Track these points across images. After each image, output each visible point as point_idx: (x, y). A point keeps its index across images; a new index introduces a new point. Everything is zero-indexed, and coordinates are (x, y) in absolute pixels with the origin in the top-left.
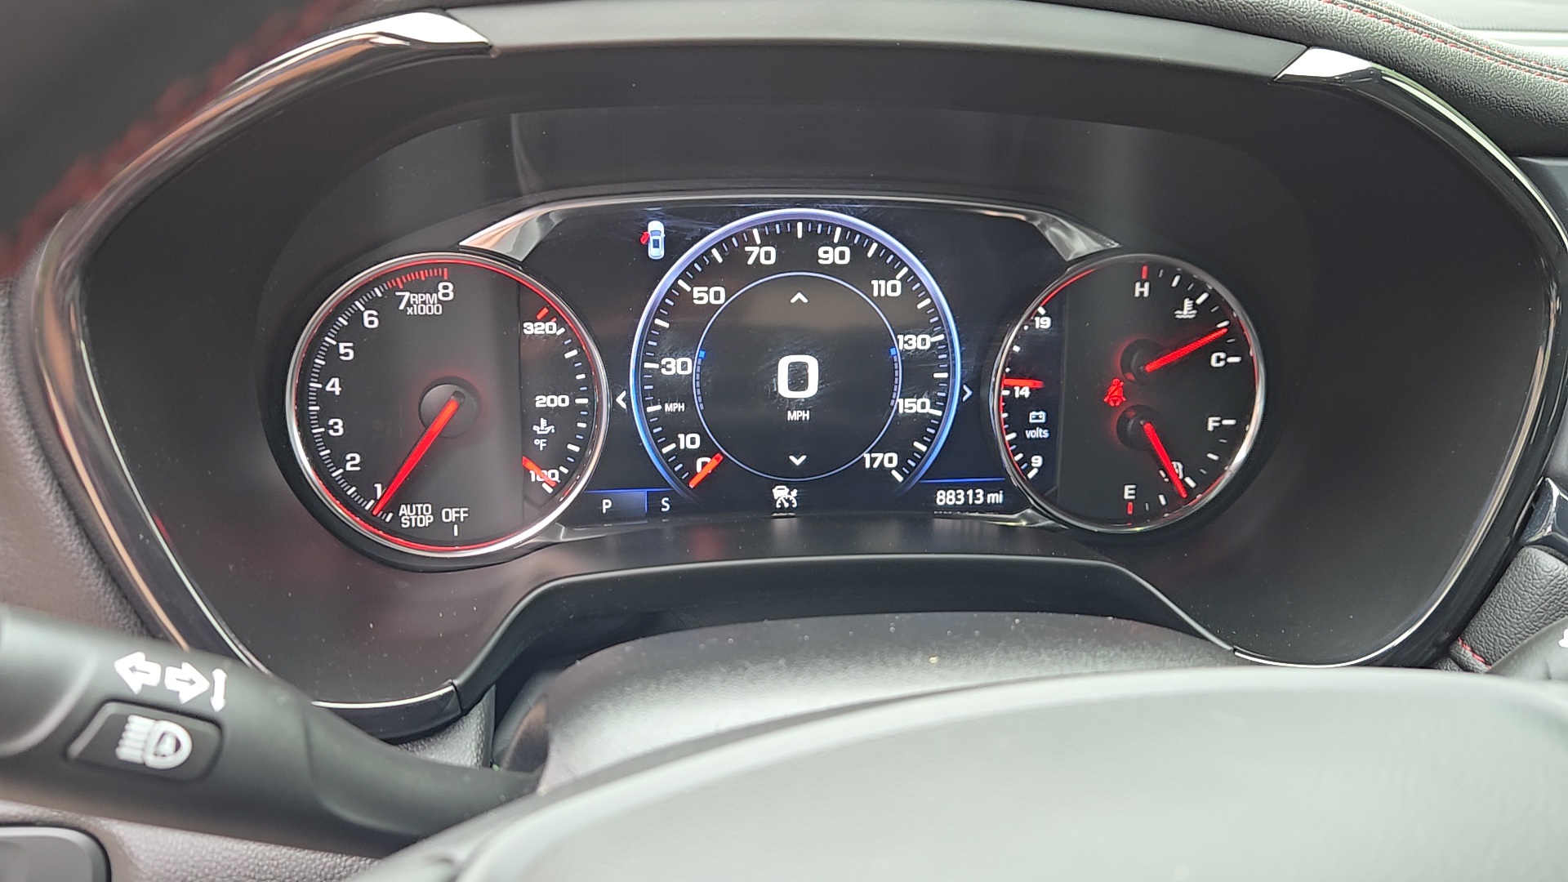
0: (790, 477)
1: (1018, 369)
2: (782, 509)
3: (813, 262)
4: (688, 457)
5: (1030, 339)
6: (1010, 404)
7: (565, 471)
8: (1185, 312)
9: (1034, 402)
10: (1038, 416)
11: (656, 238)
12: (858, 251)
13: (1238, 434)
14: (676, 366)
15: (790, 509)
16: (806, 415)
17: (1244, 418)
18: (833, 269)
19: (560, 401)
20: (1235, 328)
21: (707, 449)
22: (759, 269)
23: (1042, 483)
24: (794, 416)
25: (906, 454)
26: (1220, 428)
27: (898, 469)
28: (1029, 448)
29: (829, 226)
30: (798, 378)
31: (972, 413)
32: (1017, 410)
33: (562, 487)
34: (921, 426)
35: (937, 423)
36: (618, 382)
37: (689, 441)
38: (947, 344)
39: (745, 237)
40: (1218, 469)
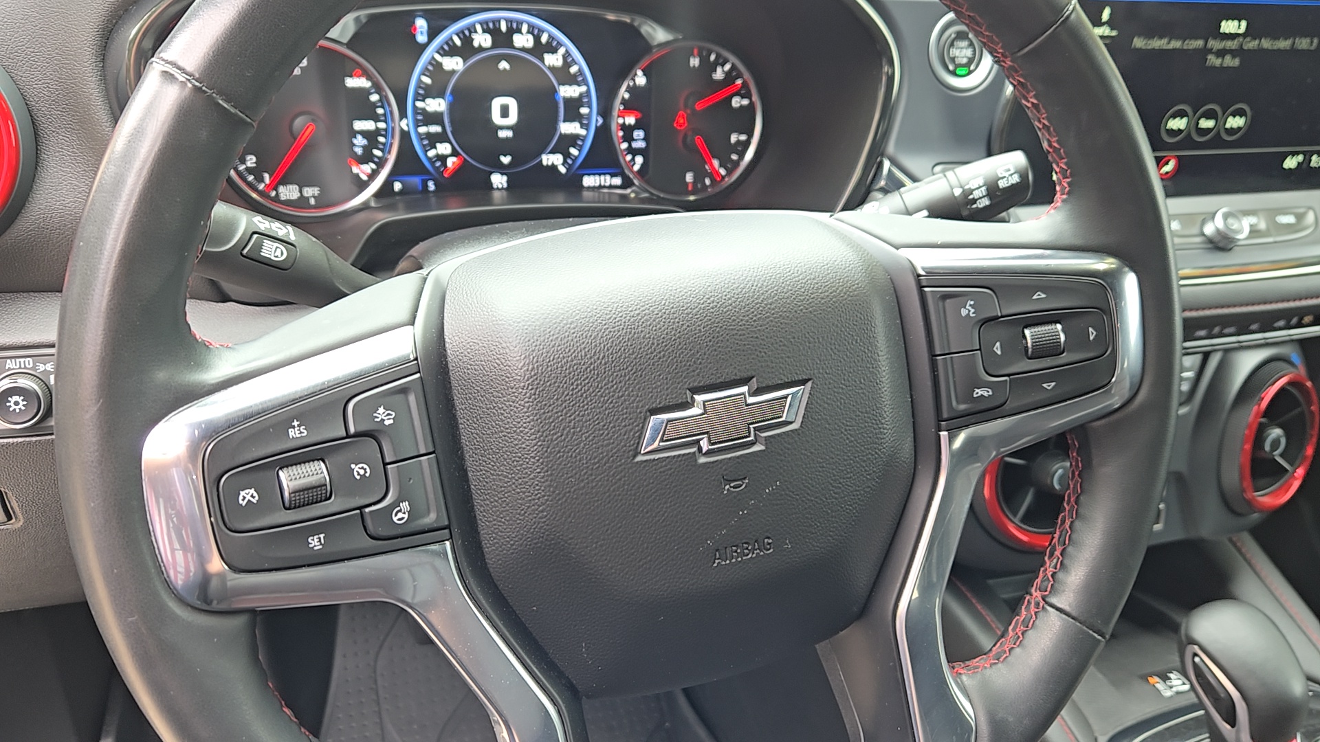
0: (502, 169)
1: (628, 107)
2: (498, 189)
3: (510, 45)
4: (443, 159)
5: (633, 90)
6: (623, 127)
7: (374, 166)
8: (718, 75)
9: (638, 126)
10: (639, 134)
11: (422, 30)
12: (537, 39)
13: (747, 144)
14: (436, 105)
15: (502, 188)
16: (509, 134)
17: (750, 135)
18: (523, 50)
19: (369, 125)
20: (745, 84)
21: (455, 153)
22: (481, 49)
23: (642, 172)
24: (503, 134)
25: (567, 155)
26: (738, 142)
27: (563, 164)
28: (634, 152)
29: (520, 23)
30: (505, 112)
31: (603, 133)
32: (628, 131)
33: (373, 175)
34: (573, 140)
35: (584, 139)
36: (403, 114)
37: (444, 148)
38: (588, 91)
39: (472, 29)
40: (736, 164)
